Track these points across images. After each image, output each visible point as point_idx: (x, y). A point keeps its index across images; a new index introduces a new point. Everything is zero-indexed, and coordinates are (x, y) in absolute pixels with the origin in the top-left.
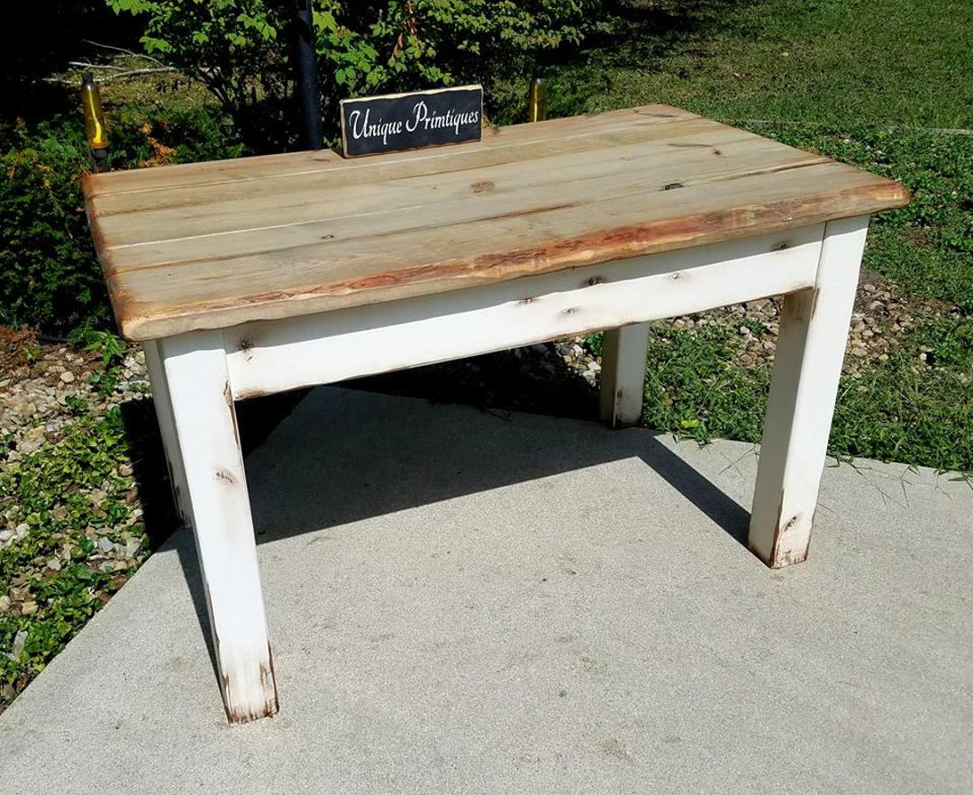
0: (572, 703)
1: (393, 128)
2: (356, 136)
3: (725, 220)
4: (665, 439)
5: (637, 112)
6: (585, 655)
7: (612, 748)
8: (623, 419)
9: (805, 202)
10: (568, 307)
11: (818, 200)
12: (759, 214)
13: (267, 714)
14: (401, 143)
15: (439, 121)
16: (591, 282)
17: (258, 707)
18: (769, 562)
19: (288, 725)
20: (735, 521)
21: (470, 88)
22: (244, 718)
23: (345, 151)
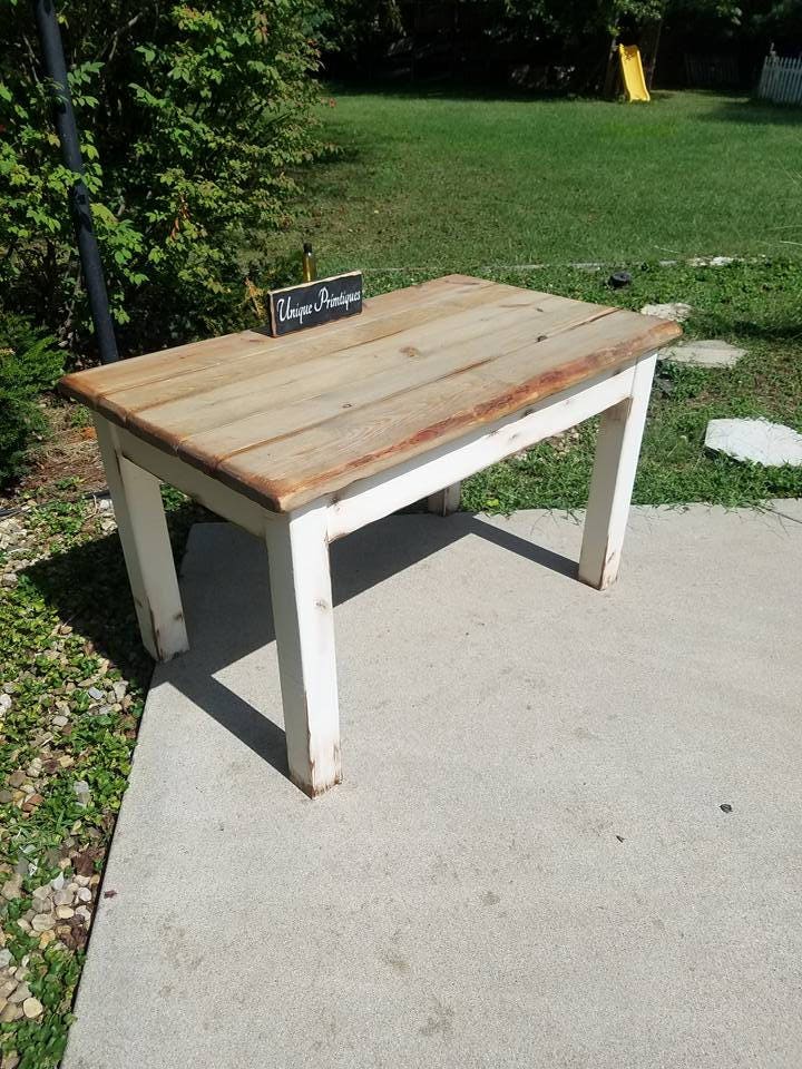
0: (538, 711)
1: (306, 310)
2: (282, 320)
3: (599, 359)
4: (481, 517)
5: (447, 282)
6: (525, 677)
7: (580, 734)
8: (450, 508)
9: (634, 341)
10: (512, 435)
11: (639, 339)
12: (615, 353)
13: (336, 782)
14: (313, 321)
15: (336, 301)
16: (526, 414)
17: (331, 779)
18: (598, 587)
19: (355, 786)
20: (569, 569)
21: (354, 273)
22: (322, 791)
23: (274, 331)
